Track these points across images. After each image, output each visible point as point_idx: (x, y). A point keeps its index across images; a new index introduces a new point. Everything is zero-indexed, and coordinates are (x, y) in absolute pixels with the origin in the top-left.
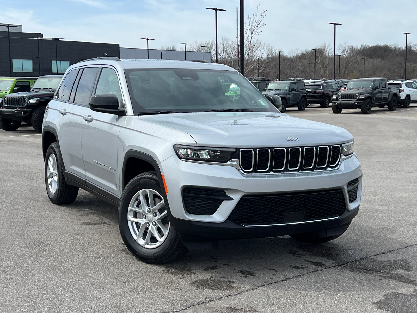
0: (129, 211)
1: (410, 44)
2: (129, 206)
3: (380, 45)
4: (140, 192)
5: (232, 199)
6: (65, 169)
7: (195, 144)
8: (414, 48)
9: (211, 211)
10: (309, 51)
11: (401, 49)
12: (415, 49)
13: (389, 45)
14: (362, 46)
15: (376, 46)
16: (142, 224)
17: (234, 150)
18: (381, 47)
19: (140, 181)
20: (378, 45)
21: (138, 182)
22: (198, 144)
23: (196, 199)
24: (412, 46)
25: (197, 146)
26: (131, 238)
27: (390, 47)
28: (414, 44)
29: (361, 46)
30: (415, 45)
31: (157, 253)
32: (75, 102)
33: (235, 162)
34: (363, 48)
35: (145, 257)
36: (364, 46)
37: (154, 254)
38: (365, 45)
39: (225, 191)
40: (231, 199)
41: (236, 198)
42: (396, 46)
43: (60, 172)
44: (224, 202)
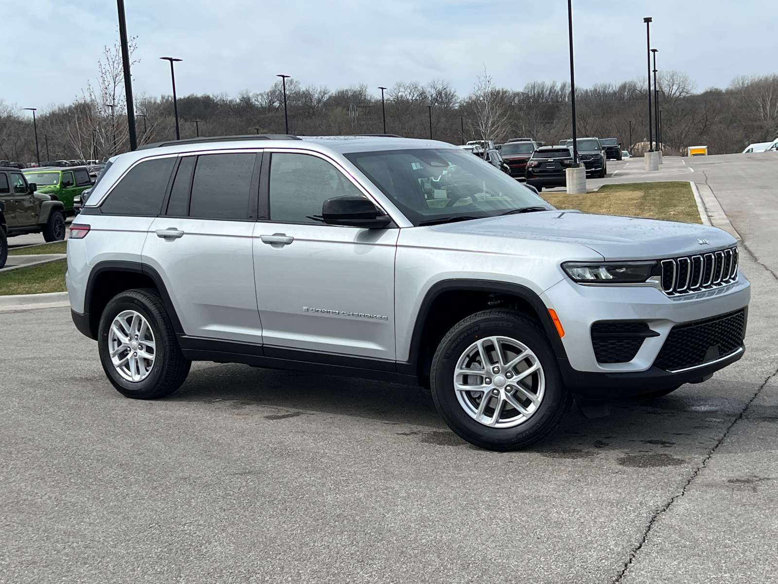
0: (457, 376)
1: (247, 93)
2: (456, 368)
3: (196, 95)
4: (479, 343)
5: (658, 335)
6: (184, 332)
7: (601, 259)
8: (256, 100)
9: (629, 356)
10: (66, 108)
11: (234, 103)
12: (257, 103)
13: (211, 96)
14: (163, 98)
15: (189, 97)
16: (486, 392)
17: (654, 263)
18: (198, 98)
19: (479, 325)
20: (193, 95)
21: (477, 328)
22: (607, 258)
23: (610, 340)
24: (251, 96)
25: (605, 262)
26: (465, 416)
27: (214, 98)
28: (254, 94)
29: (161, 97)
30: (257, 95)
31: (524, 432)
32: (190, 214)
33: (656, 280)
34: (164, 101)
35: (501, 442)
36: (166, 98)
37: (519, 434)
38: (169, 97)
39: (648, 324)
40: (656, 334)
41: (664, 331)
42: (224, 97)
43: (166, 341)
44: (647, 339)
